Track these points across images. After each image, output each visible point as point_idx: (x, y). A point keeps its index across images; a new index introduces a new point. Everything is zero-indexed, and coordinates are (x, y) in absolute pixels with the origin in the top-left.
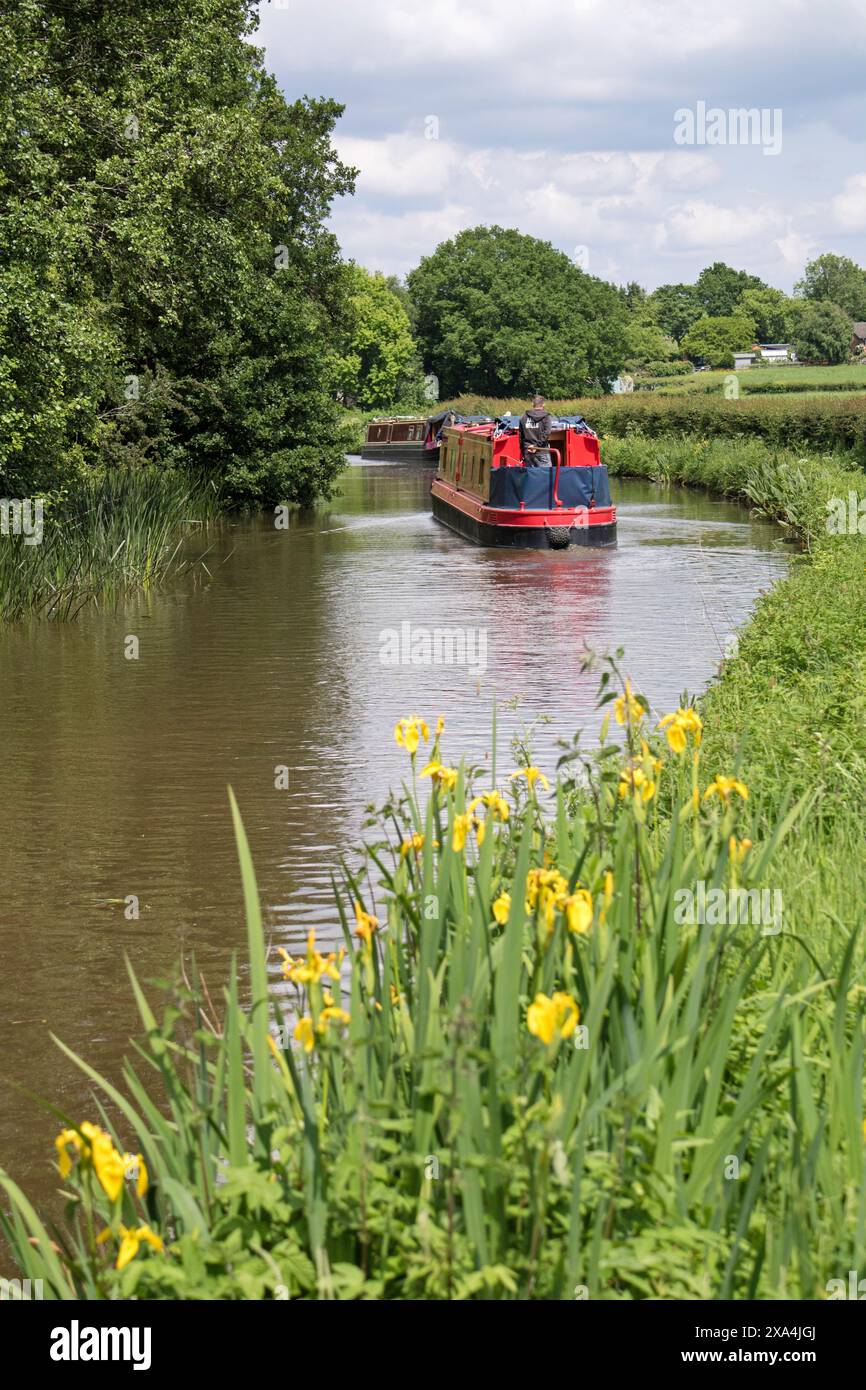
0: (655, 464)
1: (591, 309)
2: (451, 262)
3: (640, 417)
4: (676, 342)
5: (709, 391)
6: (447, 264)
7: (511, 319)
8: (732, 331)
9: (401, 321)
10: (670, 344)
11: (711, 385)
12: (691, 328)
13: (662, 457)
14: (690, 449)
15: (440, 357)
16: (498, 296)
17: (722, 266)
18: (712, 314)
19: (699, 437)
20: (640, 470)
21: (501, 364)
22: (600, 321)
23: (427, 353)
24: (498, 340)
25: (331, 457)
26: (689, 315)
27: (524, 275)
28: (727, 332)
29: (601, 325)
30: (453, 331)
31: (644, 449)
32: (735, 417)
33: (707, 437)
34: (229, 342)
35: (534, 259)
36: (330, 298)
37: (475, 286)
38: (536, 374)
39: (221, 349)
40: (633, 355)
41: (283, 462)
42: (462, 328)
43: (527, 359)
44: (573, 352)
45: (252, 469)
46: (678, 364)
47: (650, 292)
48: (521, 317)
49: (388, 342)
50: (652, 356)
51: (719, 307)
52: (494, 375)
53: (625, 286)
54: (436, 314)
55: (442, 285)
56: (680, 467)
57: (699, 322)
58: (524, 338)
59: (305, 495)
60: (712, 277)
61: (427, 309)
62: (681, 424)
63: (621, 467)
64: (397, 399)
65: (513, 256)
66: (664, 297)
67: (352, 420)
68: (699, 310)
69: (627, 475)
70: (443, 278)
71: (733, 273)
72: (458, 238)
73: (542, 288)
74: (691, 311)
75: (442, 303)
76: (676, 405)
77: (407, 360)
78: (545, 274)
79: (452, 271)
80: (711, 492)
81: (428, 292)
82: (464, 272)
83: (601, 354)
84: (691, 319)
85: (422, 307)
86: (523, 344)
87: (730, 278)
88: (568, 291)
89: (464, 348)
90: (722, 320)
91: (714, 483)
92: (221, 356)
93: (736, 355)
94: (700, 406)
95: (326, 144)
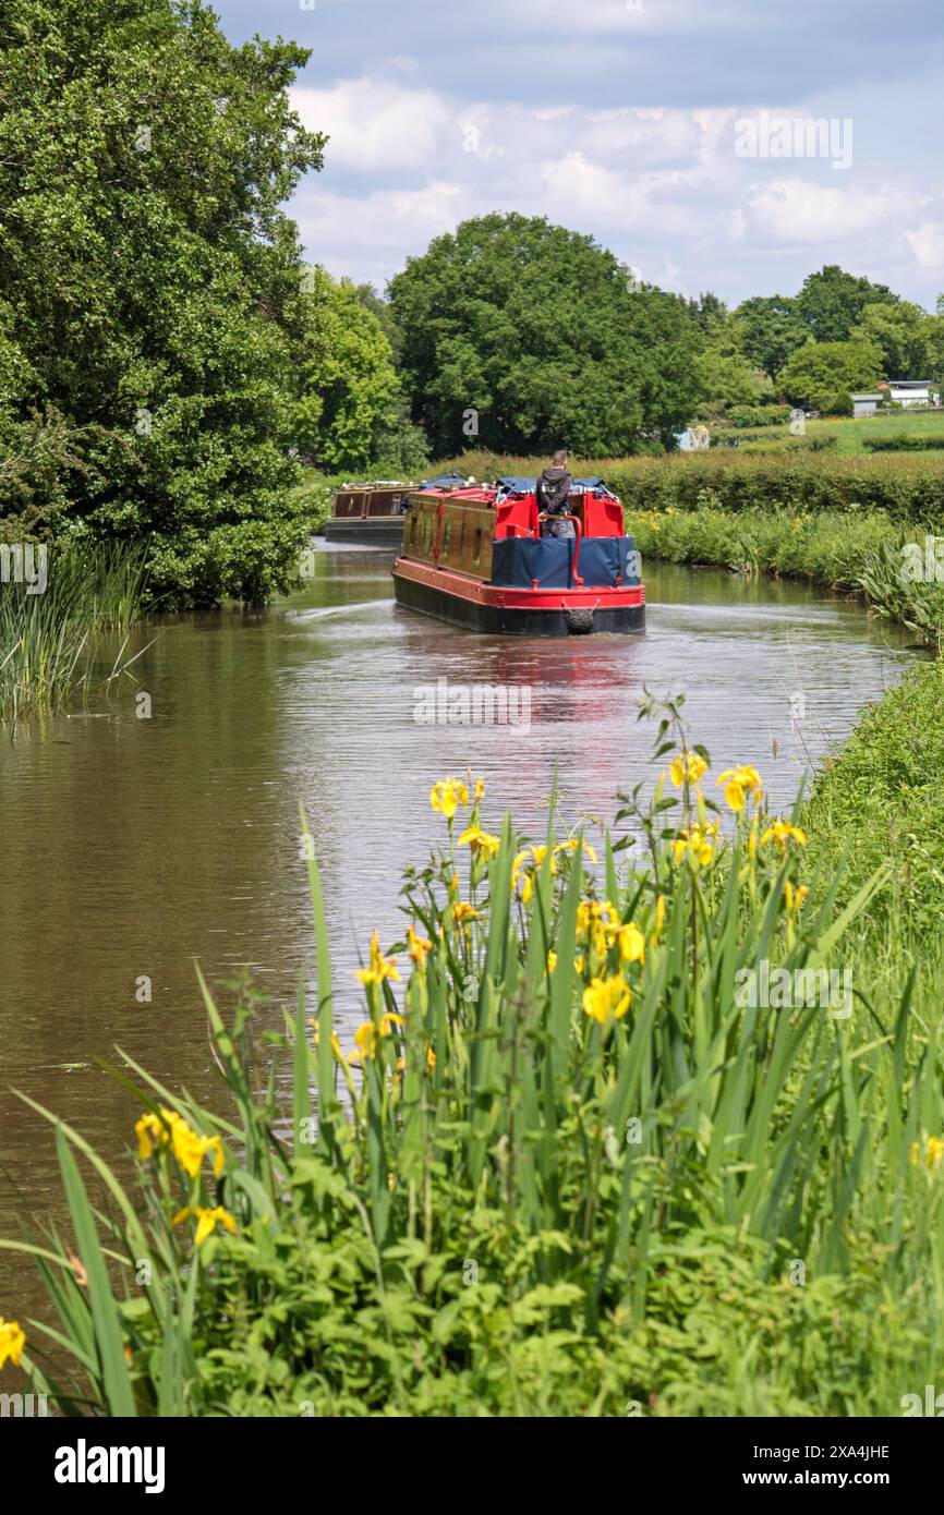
0: (738, 548)
1: (649, 330)
2: (449, 265)
3: (717, 483)
4: (770, 379)
5: (816, 447)
6: (444, 268)
7: (533, 344)
8: (850, 361)
9: (380, 347)
10: (761, 381)
11: (820, 440)
12: (791, 358)
13: (747, 538)
14: (786, 527)
15: (435, 398)
16: (518, 313)
17: (835, 270)
18: (820, 338)
19: (799, 511)
20: (716, 556)
21: (521, 407)
22: (662, 347)
23: (415, 392)
24: (517, 373)
25: (288, 534)
26: (789, 339)
27: (554, 283)
28: (841, 364)
29: (661, 353)
30: (453, 363)
31: (722, 526)
32: (849, 482)
33: (810, 510)
34: (149, 376)
35: (569, 262)
36: (288, 316)
37: (484, 298)
38: (570, 425)
39: (138, 386)
40: (708, 397)
41: (225, 544)
42: (466, 357)
43: (557, 401)
44: (621, 389)
45: (180, 554)
46: (772, 409)
47: (732, 307)
48: (550, 343)
49: (360, 376)
50: (735, 397)
51: (830, 329)
52: (512, 425)
53: (697, 299)
54: (430, 337)
55: (438, 296)
56: (773, 552)
57: (803, 350)
58: (553, 372)
59: (252, 590)
60: (821, 286)
61: (417, 330)
62: (774, 492)
63: (691, 551)
64: (374, 457)
65: (539, 256)
66: (753, 314)
67: (313, 489)
68: (803, 332)
69: (700, 562)
70: (439, 287)
71: (850, 280)
72: (460, 230)
73: (580, 302)
74: (790, 334)
75: (439, 322)
76: (769, 466)
77: (387, 403)
78: (583, 281)
79: (452, 278)
80: (814, 585)
81: (417, 307)
82: (469, 279)
83: (663, 396)
84: (790, 345)
85: (408, 328)
86: (550, 379)
87: (846, 289)
88: (618, 305)
89: (470, 387)
90: (835, 347)
91: (820, 574)
92: (138, 397)
93: (854, 397)
94: (802, 466)
95: (283, 104)
